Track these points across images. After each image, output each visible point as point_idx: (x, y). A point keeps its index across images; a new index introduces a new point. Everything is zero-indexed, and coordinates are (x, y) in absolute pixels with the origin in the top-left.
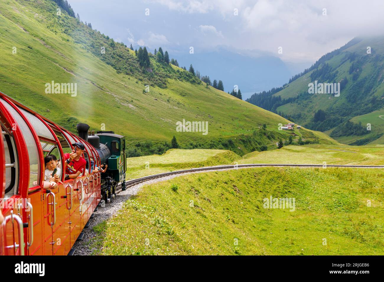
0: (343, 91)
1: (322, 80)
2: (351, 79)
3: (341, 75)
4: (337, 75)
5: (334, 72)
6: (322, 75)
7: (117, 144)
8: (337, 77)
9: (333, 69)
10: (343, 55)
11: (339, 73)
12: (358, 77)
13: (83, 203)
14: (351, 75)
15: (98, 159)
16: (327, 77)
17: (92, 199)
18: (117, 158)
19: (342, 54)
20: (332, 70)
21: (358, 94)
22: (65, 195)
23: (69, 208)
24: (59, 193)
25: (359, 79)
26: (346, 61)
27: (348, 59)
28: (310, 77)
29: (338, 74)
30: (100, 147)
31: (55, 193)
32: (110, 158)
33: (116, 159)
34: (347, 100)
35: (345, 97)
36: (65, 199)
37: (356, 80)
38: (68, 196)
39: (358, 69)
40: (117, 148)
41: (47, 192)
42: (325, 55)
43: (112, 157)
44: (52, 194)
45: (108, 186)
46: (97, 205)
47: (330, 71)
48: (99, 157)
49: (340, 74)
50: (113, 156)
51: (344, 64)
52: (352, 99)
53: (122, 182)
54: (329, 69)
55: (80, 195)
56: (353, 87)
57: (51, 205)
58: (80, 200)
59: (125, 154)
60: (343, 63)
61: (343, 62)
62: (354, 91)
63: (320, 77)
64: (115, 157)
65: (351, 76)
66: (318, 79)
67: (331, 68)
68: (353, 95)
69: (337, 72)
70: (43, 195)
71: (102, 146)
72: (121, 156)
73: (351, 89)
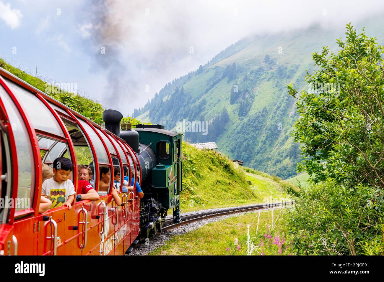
0: (221, 137)
1: (172, 121)
2: (234, 113)
3: (212, 106)
4: (204, 108)
5: (198, 103)
6: (173, 111)
7: (168, 146)
8: (205, 112)
9: (193, 98)
10: (211, 74)
11: (208, 104)
12: (249, 110)
13: (107, 239)
14: (233, 106)
15: (138, 167)
16: (184, 113)
17: (123, 234)
18: (167, 168)
19: (207, 72)
20: (191, 101)
21: (254, 142)
22: (75, 225)
23: (82, 245)
24: (65, 221)
25: (252, 113)
26: (219, 80)
27: (223, 78)
28: (148, 117)
29: (207, 106)
30: (139, 150)
31: (58, 221)
32: (155, 169)
33: (165, 170)
34: (234, 156)
35: (228, 149)
36: (76, 231)
37: (246, 114)
38: (81, 226)
39: (247, 93)
40: (168, 152)
41: (45, 219)
42: (171, 82)
43: (158, 167)
44: (52, 223)
45: (150, 215)
46: (132, 242)
47: (188, 103)
48: (139, 165)
49: (210, 105)
50: (160, 165)
51: (216, 86)
52: (244, 153)
53: (175, 209)
54: (187, 99)
55: (102, 226)
56: (243, 127)
57: (50, 240)
58: (101, 234)
59: (180, 163)
60: (214, 85)
61: (214, 83)
62: (246, 136)
63: (169, 116)
64: (163, 167)
65: (236, 106)
66: (164, 119)
67: (190, 98)
68: (245, 144)
69: (204, 102)
70: (38, 223)
71: (143, 148)
72: (173, 166)
73: (238, 133)
